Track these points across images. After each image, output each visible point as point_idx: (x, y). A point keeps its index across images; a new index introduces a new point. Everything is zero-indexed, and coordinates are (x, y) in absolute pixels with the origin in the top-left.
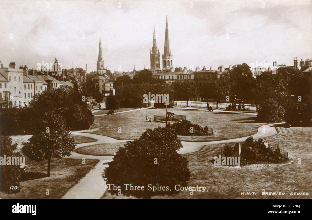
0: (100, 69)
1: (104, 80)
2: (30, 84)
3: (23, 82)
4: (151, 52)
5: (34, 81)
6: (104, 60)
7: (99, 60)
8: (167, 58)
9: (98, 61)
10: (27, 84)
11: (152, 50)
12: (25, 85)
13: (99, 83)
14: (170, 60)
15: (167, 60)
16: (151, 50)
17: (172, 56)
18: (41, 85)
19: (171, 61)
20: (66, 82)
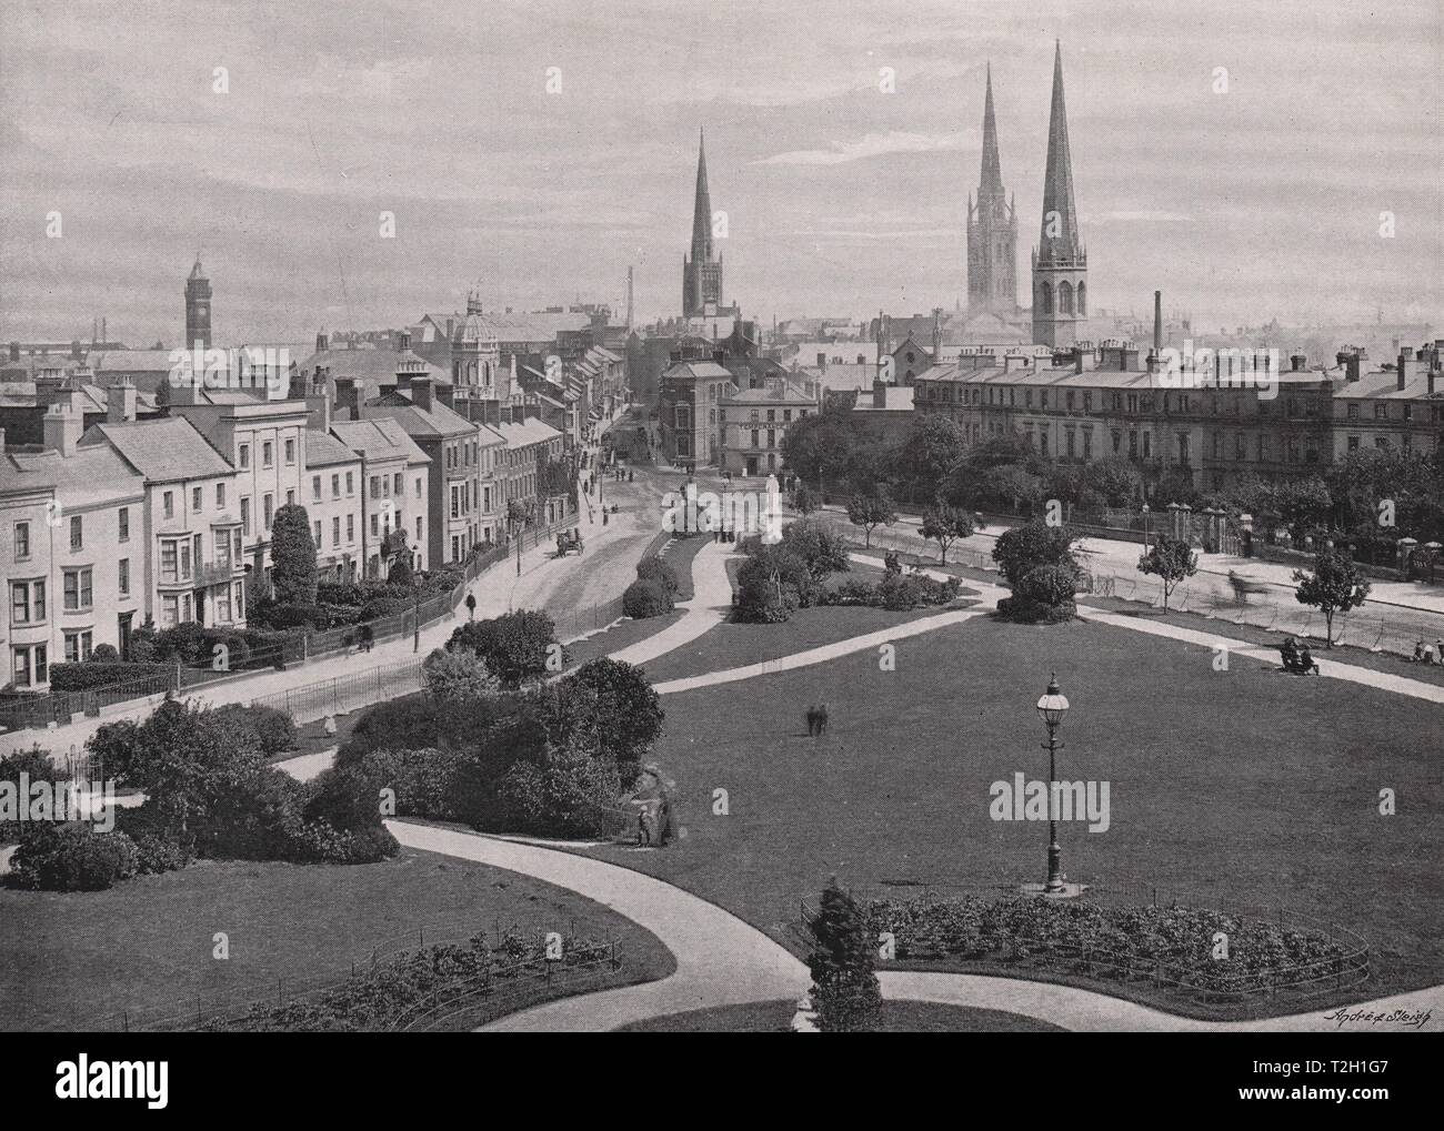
0: (702, 313)
1: (720, 384)
2: (342, 471)
3: (308, 468)
4: (971, 212)
5: (361, 453)
6: (721, 258)
7: (693, 258)
8: (1056, 267)
9: (689, 261)
10: (326, 476)
11: (974, 204)
12: (317, 479)
13: (694, 400)
14: (1074, 279)
15: (1058, 279)
16: (970, 206)
17: (1085, 257)
18: (399, 470)
19: (1082, 285)
20: (522, 423)
